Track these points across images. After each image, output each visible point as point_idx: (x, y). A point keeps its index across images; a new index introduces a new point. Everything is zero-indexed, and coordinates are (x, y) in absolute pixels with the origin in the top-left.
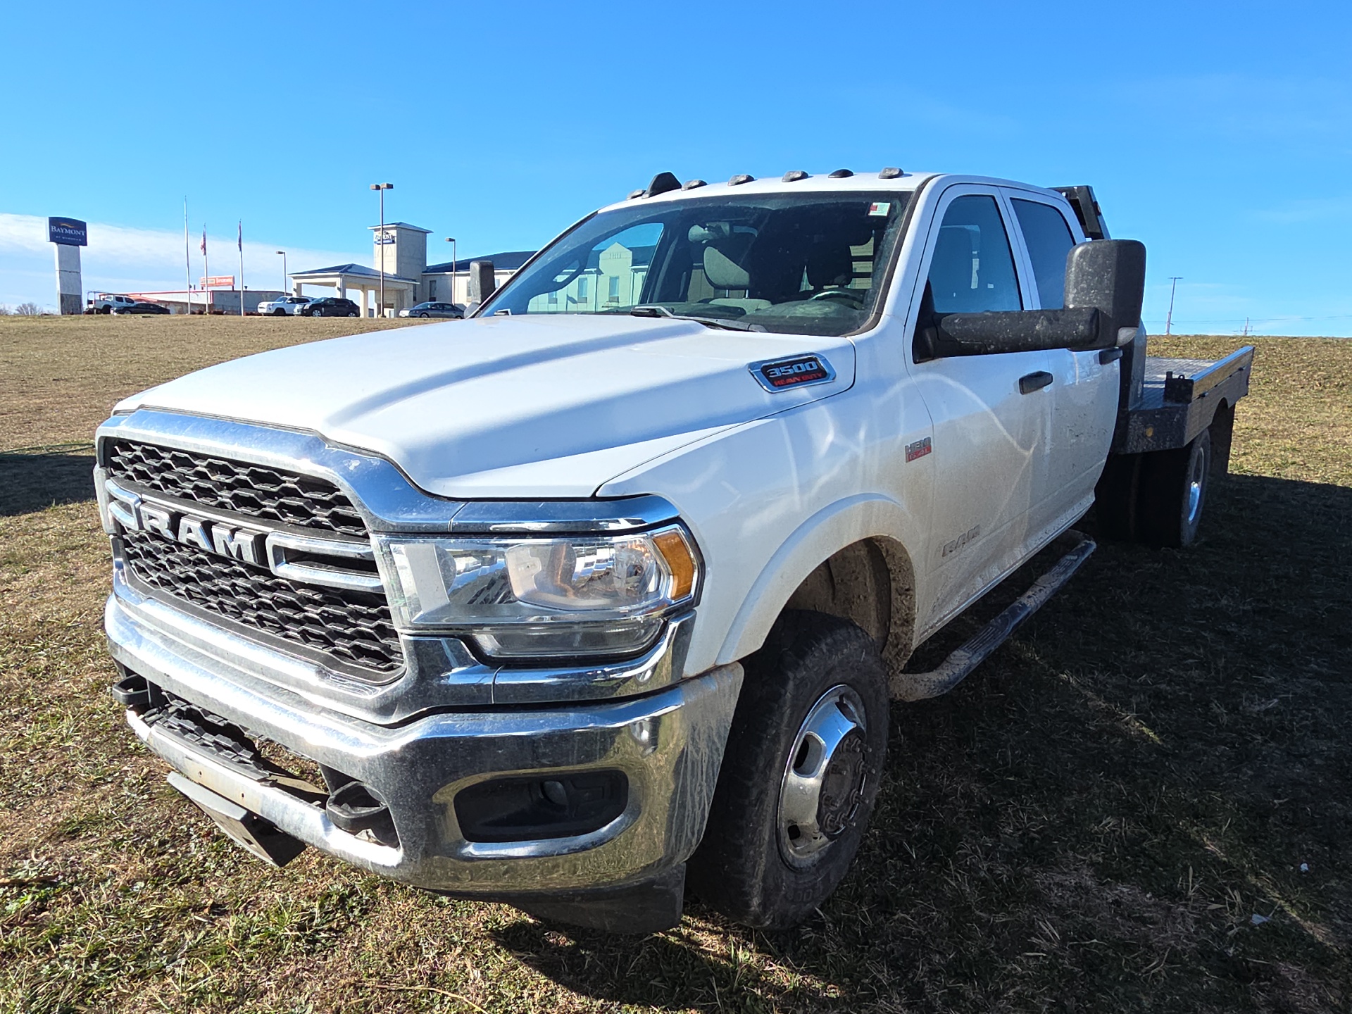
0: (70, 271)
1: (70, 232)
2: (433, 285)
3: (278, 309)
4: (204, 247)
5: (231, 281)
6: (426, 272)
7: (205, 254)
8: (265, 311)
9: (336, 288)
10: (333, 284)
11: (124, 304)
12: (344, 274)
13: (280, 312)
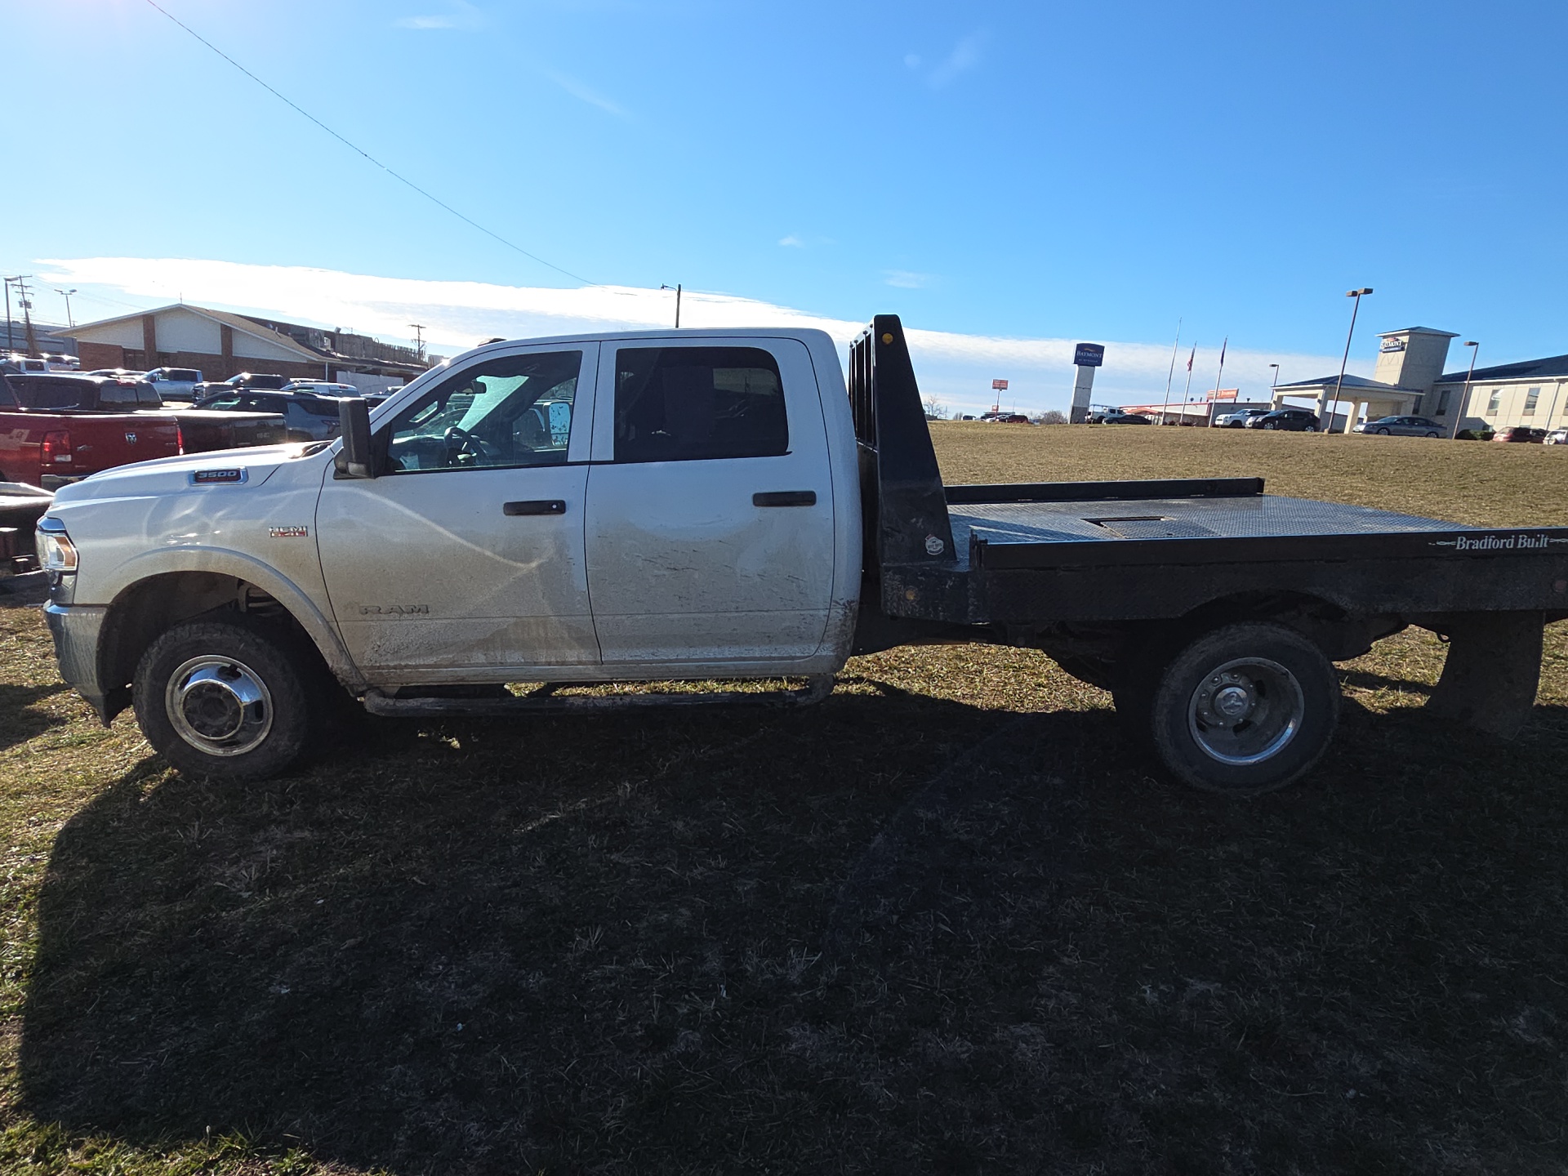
0: (1084, 387)
1: (1090, 355)
2: (1446, 395)
3: (1234, 421)
4: (1191, 363)
5: (1235, 393)
6: (1439, 381)
7: (1190, 369)
8: (1221, 423)
9: (1316, 400)
10: (1315, 396)
11: (1116, 415)
12: (1328, 386)
13: (1237, 424)
